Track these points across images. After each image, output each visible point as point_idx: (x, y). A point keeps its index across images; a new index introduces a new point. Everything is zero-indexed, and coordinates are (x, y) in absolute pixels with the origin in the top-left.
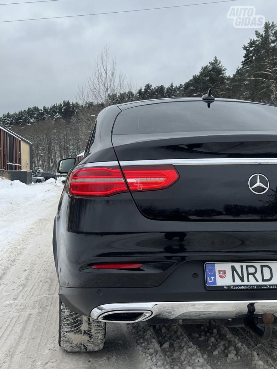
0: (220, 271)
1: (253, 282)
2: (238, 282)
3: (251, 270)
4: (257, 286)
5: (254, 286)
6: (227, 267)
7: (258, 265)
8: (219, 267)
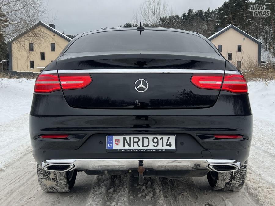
0: (116, 140)
1: (136, 147)
2: (127, 147)
3: (136, 140)
4: (139, 150)
5: (137, 149)
6: (121, 138)
7: (140, 137)
8: (116, 137)
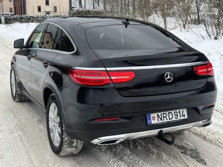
0: (153, 117)
1: (166, 120)
2: (160, 121)
3: (165, 115)
5: (166, 122)
6: (155, 115)
7: (167, 113)
8: (152, 115)
